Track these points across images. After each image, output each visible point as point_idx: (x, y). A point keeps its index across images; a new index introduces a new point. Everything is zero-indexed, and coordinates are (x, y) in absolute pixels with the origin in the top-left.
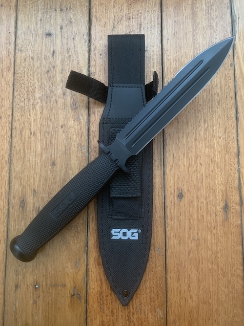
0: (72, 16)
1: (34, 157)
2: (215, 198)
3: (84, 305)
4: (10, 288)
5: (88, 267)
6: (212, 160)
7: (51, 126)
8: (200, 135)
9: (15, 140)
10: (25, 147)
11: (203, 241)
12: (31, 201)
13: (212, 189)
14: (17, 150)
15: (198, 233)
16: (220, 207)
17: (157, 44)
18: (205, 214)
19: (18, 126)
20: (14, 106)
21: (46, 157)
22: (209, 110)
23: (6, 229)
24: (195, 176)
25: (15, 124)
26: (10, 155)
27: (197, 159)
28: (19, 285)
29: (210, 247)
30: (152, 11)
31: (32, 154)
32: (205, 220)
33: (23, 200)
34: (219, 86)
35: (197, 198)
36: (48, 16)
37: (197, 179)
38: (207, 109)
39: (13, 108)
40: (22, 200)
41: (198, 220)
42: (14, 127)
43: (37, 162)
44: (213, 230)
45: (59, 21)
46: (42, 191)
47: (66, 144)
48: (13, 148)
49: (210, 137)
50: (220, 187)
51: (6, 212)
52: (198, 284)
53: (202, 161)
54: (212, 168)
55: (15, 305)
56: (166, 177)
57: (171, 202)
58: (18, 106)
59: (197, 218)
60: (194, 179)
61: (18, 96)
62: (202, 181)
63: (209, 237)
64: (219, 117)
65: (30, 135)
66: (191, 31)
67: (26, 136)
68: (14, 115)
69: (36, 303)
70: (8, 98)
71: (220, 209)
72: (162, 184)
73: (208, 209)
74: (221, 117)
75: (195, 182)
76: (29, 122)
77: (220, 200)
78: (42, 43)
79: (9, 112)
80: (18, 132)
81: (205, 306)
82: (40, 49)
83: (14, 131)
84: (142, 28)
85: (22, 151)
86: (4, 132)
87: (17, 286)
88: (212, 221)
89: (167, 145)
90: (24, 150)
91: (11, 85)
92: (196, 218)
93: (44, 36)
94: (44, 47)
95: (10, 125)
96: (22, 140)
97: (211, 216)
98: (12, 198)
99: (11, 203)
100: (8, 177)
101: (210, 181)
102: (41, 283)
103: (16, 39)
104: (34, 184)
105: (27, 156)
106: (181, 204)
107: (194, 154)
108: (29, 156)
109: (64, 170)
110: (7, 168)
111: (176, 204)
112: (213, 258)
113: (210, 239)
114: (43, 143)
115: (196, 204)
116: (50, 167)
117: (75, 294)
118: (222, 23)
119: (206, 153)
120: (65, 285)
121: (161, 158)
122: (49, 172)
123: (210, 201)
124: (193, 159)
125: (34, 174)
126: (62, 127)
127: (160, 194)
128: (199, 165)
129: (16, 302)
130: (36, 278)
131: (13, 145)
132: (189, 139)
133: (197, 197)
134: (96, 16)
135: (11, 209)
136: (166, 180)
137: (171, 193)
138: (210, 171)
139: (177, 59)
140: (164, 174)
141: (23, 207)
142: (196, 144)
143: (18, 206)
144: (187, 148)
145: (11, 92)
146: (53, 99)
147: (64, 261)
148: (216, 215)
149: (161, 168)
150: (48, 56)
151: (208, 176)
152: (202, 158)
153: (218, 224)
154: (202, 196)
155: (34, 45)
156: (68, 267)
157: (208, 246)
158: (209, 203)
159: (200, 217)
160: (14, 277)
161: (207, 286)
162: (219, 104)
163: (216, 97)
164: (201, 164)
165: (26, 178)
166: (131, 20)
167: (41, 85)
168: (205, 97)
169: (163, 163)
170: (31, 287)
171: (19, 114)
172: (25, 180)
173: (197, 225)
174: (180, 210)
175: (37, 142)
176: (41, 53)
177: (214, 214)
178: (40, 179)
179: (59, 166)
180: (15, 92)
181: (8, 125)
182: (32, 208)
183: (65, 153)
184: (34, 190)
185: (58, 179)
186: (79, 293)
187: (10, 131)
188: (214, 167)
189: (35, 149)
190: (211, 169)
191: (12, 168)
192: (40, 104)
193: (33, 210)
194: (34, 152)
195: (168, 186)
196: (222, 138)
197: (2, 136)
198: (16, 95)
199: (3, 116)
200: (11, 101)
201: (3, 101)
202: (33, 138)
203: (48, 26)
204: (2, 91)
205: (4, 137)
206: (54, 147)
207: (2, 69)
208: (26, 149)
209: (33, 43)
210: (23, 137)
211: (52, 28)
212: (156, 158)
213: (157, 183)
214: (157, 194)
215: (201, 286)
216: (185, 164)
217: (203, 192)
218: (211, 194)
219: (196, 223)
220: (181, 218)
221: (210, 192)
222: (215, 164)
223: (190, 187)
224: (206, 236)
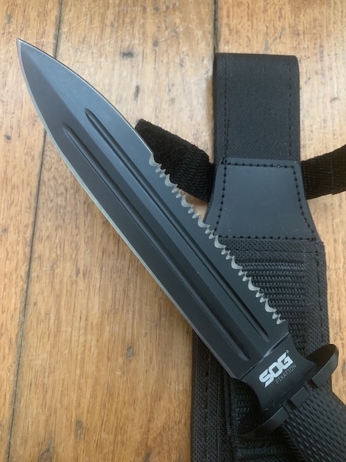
0: (178, 21)
1: (82, 332)
9: (36, 288)
10: (59, 306)
12: (70, 452)
14: (40, 313)
19: (47, 254)
20: (41, 204)
21: (112, 333)
25: (38, 248)
26: (22, 324)
30: (342, 22)
31: (76, 324)
33: (48, 450)
36: (127, 20)
39: (37, 208)
40: (45, 448)
42: (36, 255)
43: (88, 345)
45: (151, 29)
46: (99, 424)
48: (30, 309)
58: (50, 205)
61: (52, 183)
65: (74, 276)
67: (65, 279)
70: (28, 184)
76: (74, 244)
78: (114, 69)
80: (46, 267)
82: (107, 81)
83: (35, 264)
84: (325, 53)
85: (52, 317)
86: (10, 266)
90: (58, 312)
91: (37, 156)
93: (118, 57)
94: (116, 78)
95: (28, 250)
96: (53, 288)
98: (19, 442)
99: (15, 458)
100: (12, 385)
104: (79, 405)
105: (63, 329)
108: (69, 329)
109: (156, 369)
110: (10, 360)
114: (105, 297)
116: (120, 361)
122: (118, 373)
125: (81, 376)
131: (32, 300)
134: (228, 25)
145: (37, 171)
150: (124, 96)
165: (58, 389)
166: (302, 37)
171: (50, 224)
175: (92, 294)
178: (94, 390)
179: (142, 357)
180: (45, 172)
181: (22, 250)
183: (158, 325)
184: (79, 423)
185: (140, 393)
187: (26, 264)
189: (85, 312)
191: (25, 360)
194: (84, 318)
197: (5, 275)
198: (46, 180)
199: (11, 229)
200: (34, 191)
201: (15, 192)
202: (81, 284)
203: (127, 37)
204: (15, 167)
205: (10, 280)
206: (131, 308)
207: (19, 121)
208: (63, 312)
209: (92, 70)
210: (57, 281)
211: (136, 42)
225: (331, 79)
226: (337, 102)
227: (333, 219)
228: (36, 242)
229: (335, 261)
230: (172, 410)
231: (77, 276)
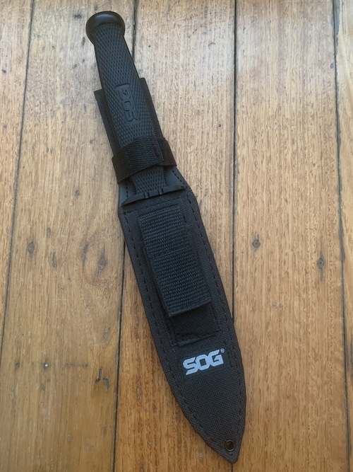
1: (50, 182)
2: (306, 249)
3: (113, 394)
4: (8, 366)
5: (121, 340)
6: (302, 196)
7: (76, 141)
8: (286, 160)
9: (24, 159)
10: (38, 168)
11: (288, 309)
12: (44, 243)
13: (302, 236)
14: (26, 172)
15: (280, 298)
16: (313, 261)
17: (229, 35)
18: (290, 272)
19: (30, 139)
20: (26, 112)
21: (67, 183)
22: (299, 126)
23: (5, 282)
24: (278, 217)
25: (25, 137)
26: (16, 179)
27: (281, 193)
28: (21, 362)
31: (47, 178)
32: (291, 279)
33: (32, 243)
34: (314, 94)
35: (280, 249)
37: (280, 221)
38: (297, 125)
39: (23, 114)
40: (30, 242)
41: (281, 279)
42: (24, 141)
43: (54, 189)
44: (302, 294)
46: (60, 230)
47: (96, 167)
48: (21, 170)
49: (300, 163)
50: (313, 234)
51: (7, 258)
52: (279, 370)
53: (288, 196)
54: (303, 206)
55: (14, 391)
56: (237, 217)
57: (243, 253)
58: (31, 112)
59: (280, 275)
60: (276, 221)
61: (32, 99)
62: (288, 224)
63: (296, 304)
64: (314, 136)
66: (277, 18)
67: (41, 154)
68: (25, 123)
69: (44, 390)
70: (18, 99)
71: (313, 265)
72: (230, 227)
73: (295, 263)
74: (316, 137)
75: (277, 225)
76: (45, 135)
77: (313, 251)
78: (69, 26)
79: (19, 120)
80: (30, 147)
81: (288, 402)
82: (64, 34)
83: (23, 146)
84: (209, 12)
85: (34, 174)
86: (8, 147)
87: (18, 364)
88: (301, 282)
89: (239, 172)
90: (37, 172)
91: (22, 83)
92: (278, 275)
93: (71, 18)
94: (70, 32)
95: (19, 137)
96: (34, 159)
97: (299, 273)
98: (16, 238)
99: (15, 246)
100: (12, 210)
101: (299, 225)
102: (52, 361)
103: (31, 20)
104: (48, 220)
105: (40, 180)
106: (256, 256)
107: (277, 187)
108: (43, 181)
109: (92, 202)
110: (11, 197)
111: (249, 256)
112: (301, 333)
113: (298, 307)
114: (63, 163)
115: (278, 256)
116: (72, 197)
117: (102, 378)
118: (319, 9)
119: (294, 185)
120: (87, 365)
121: (230, 191)
122: (71, 204)
123: (298, 252)
124: (276, 193)
125: (50, 205)
126: (91, 142)
127: (227, 240)
128: (283, 201)
129: (15, 387)
130: (45, 353)
131: (22, 166)
132: (271, 165)
133: (280, 246)
135: (14, 254)
136: (236, 222)
137: (243, 240)
138: (299, 211)
139: (256, 56)
140: (234, 214)
141: (31, 252)
142: (280, 173)
143: (25, 250)
144: (267, 177)
145: (22, 92)
146: (80, 104)
147: (87, 331)
148: (306, 273)
149: (230, 204)
150: (75, 45)
151: (296, 217)
152: (288, 193)
153: (310, 285)
154: (288, 246)
155: (57, 29)
156: (93, 340)
157: (294, 316)
158: (296, 256)
159: (283, 274)
160: (15, 351)
161: (291, 373)
162: (313, 119)
163: (310, 110)
164: (286, 201)
165: (37, 212)
167: (65, 84)
168: (294, 108)
169: (232, 198)
170: (38, 366)
172: (37, 215)
174: (255, 263)
175: (56, 162)
176: (66, 41)
177: (304, 271)
178: (57, 213)
179: (84, 196)
180: (28, 93)
181: (15, 138)
182: (44, 255)
183: (94, 179)
184: (49, 229)
185: (83, 214)
186: (107, 378)
187: (18, 145)
188: (305, 205)
189: (52, 172)
190: (300, 209)
191: (19, 197)
192: (62, 110)
193: (45, 257)
194: (51, 175)
195: (238, 230)
196: (316, 166)
197: (6, 152)
198: (28, 97)
199: (9, 126)
200: (22, 104)
201: (10, 104)
202: (50, 156)
203: (78, 5)
204: (9, 90)
205: (9, 154)
206: (78, 170)
207: (10, 61)
208: (40, 172)
209: (55, 27)
210: (36, 155)
211: (83, 7)
212: (223, 190)
213: (223, 226)
214: (223, 240)
215: (283, 373)
216: (264, 200)
217: (289, 239)
218: (300, 243)
219: (278, 284)
220: (256, 274)
221: (299, 240)
222: (306, 200)
223: (270, 231)
224: (292, 301)
225: (210, 30)
226: (213, 45)
227: (203, 119)
228: (23, 134)
229: (201, 145)
230: (101, 224)
231: (47, 152)
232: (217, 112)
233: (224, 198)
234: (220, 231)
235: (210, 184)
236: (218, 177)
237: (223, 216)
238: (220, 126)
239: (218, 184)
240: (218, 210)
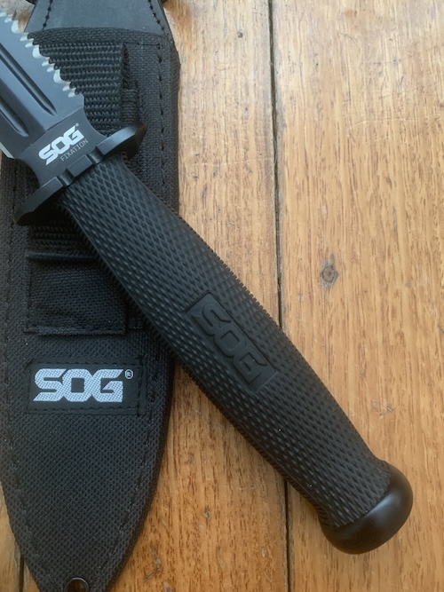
6: (420, 170)
8: (381, 98)
11: (406, 415)
13: (427, 254)
15: (387, 391)
24: (374, 216)
27: (375, 165)
29: (429, 434)
32: (409, 348)
35: (381, 282)
37: (379, 224)
38: (400, 28)
41: (388, 348)
44: (436, 379)
49: (411, 104)
52: (396, 558)
53: (391, 172)
54: (424, 191)
56: (284, 218)
57: (300, 294)
59: (385, 341)
60: (370, 223)
62: (395, 230)
63: (424, 402)
72: (271, 240)
73: (416, 313)
75: (373, 233)
88: (432, 351)
92: (380, 341)
97: (426, 335)
101: (420, 230)
106: (331, 300)
107: (367, 152)
111: (316, 301)
113: (428, 409)
115: (378, 299)
119: (403, 148)
121: (267, 163)
123: (422, 288)
124: (365, 165)
127: (266, 269)
128: (382, 182)
132: (350, 110)
133: (382, 277)
136: (283, 228)
137: (299, 266)
138: (418, 201)
140: (277, 212)
144: (344, 132)
149: (268, 192)
151: (411, 213)
152: (391, 165)
154: (398, 276)
157: (421, 431)
158: (418, 296)
159: (391, 338)
161: (423, 565)
164: (389, 181)
169: (273, 178)
173: (385, 363)
174: (328, 316)
188: (428, 188)
190: (418, 197)
195: (288, 245)
212: (252, 163)
213: (255, 238)
214: (256, 269)
215: (406, 564)
216: (342, 179)
217: (400, 262)
218: (424, 268)
219: (381, 359)
220: (333, 341)
221: (420, 263)
222: (430, 179)
223: (357, 246)
224: (414, 396)
232: (235, 10)
233: (254, 178)
234: (249, 248)
235: (223, 150)
236: (241, 135)
237: (255, 218)
238: (241, 35)
239: (242, 151)
240: (243, 206)
